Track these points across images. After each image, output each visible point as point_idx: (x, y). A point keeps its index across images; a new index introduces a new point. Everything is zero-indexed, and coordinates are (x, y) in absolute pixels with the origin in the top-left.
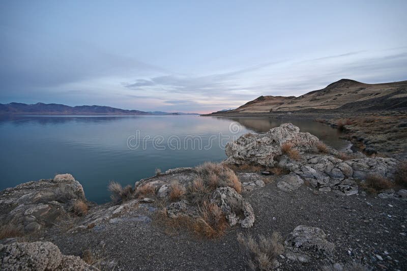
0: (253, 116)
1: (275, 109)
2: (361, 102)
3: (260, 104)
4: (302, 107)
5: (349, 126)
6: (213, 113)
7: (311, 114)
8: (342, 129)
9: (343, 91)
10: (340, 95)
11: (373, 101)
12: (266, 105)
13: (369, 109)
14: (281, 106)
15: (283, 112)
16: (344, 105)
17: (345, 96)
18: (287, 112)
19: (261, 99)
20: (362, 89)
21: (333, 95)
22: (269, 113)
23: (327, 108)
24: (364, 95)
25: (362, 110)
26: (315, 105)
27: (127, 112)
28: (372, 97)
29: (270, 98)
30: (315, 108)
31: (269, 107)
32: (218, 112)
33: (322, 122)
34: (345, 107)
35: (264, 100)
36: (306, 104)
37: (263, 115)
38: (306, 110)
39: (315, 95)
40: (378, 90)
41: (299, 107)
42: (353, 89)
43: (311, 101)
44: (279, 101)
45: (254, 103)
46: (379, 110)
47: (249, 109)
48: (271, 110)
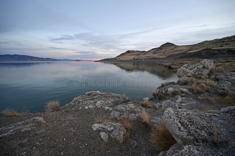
0: (124, 62)
1: (136, 58)
2: (175, 54)
3: (128, 55)
4: (149, 57)
5: (173, 66)
6: (102, 60)
7: (154, 60)
8: (170, 67)
9: (168, 49)
10: (166, 51)
11: (180, 54)
12: (131, 55)
13: (180, 58)
14: (139, 56)
15: (140, 59)
16: (168, 56)
17: (169, 51)
18: (142, 59)
19: (129, 52)
20: (175, 48)
21: (163, 51)
22: (133, 60)
23: (160, 57)
24: (176, 51)
25: (176, 58)
26: (156, 56)
27: (42, 59)
28: (180, 52)
29: (133, 51)
30: (155, 57)
31: (133, 57)
32: (105, 60)
33: (160, 64)
34: (169, 57)
35: (130, 52)
36: (151, 55)
37: (130, 61)
38: (151, 58)
39: (155, 51)
40: (182, 49)
41: (147, 56)
42: (172, 47)
43: (153, 53)
44: (138, 53)
45: (125, 54)
46: (183, 58)
47: (122, 58)
48: (134, 58)
